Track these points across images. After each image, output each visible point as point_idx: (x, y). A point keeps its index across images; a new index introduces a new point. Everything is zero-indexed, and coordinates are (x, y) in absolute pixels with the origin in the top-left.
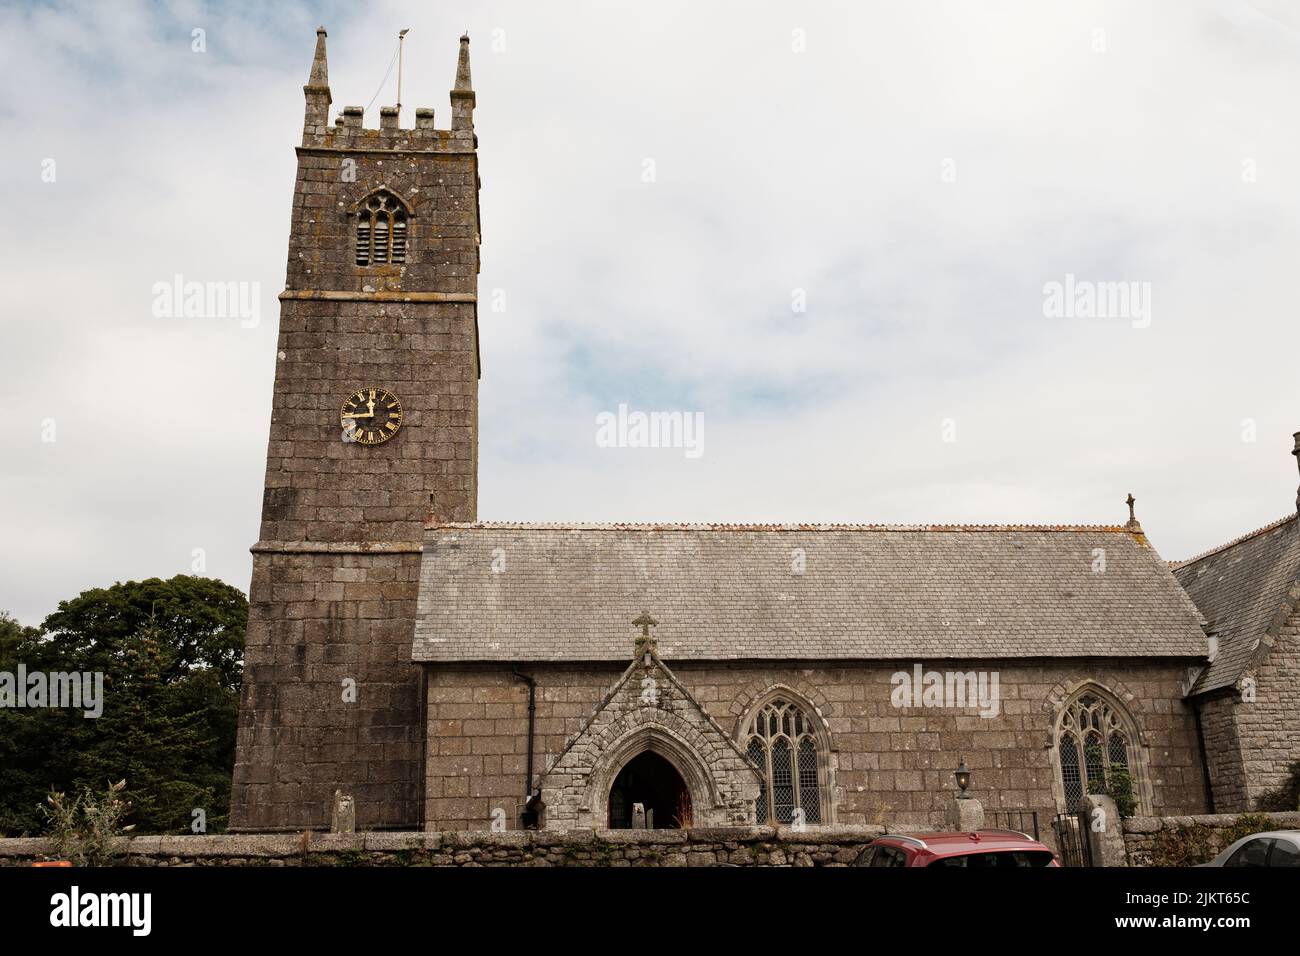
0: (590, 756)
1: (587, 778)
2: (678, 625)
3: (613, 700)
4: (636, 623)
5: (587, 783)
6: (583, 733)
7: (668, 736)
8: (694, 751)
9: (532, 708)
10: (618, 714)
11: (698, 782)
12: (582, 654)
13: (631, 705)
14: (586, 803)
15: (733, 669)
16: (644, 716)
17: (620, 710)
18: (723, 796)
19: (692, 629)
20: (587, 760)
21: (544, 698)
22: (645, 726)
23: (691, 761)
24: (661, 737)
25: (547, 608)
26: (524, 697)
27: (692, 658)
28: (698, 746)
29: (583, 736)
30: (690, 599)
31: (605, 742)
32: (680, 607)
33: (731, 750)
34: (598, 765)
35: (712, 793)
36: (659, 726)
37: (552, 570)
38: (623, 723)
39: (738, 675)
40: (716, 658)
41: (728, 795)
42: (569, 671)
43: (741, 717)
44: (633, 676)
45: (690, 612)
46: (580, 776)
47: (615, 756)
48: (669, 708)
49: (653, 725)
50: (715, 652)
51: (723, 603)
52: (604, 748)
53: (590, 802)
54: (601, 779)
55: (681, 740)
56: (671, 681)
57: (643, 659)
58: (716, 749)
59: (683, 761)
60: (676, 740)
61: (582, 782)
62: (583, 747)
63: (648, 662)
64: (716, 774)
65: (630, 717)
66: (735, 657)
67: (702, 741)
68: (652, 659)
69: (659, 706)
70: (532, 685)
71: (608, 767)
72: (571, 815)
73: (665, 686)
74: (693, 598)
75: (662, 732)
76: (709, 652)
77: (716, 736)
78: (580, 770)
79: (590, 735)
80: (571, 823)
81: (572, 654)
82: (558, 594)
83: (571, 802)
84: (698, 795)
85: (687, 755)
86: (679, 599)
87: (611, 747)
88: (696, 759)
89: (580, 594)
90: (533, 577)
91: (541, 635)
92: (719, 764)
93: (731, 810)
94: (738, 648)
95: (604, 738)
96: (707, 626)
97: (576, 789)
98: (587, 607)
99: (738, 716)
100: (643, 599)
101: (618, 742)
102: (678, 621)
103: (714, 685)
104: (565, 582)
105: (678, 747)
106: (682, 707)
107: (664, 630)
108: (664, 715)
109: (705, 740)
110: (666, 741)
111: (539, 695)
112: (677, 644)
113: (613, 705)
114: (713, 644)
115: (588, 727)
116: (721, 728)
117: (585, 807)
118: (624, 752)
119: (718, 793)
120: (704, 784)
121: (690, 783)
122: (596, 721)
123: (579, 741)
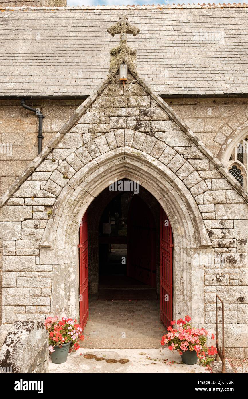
0: (54, 185)
1: (50, 210)
2: (171, 69)
3: (81, 120)
4: (113, 32)
5: (50, 215)
6: (44, 159)
7: (146, 163)
8: (177, 181)
9: (40, 137)
10: (88, 137)
11: (182, 217)
12: (83, 91)
13: (103, 126)
14: (47, 239)
15: (218, 104)
16: (118, 139)
17: (90, 132)
18: (210, 233)
19: (183, 72)
20: (50, 190)
21: (51, 129)
22: (119, 151)
23: (174, 192)
24: (138, 164)
25: (63, 58)
26: (34, 128)
27: (181, 93)
28: (182, 174)
29: (46, 162)
30: (182, 51)
31: (71, 169)
32: (173, 57)
33: (223, 181)
34: (62, 196)
35: (197, 230)
36: (135, 151)
37: (74, 34)
38: (93, 147)
39: (223, 109)
40: (204, 93)
41: (217, 232)
42: (72, 106)
43: (224, 146)
44: (106, 91)
45: (181, 60)
46: (42, 208)
47: (83, 185)
48: (149, 130)
49: (128, 150)
50: (202, 89)
51: (210, 53)
52: (70, 176)
53: (51, 237)
54: (65, 211)
55: (162, 167)
56: (151, 98)
57: (118, 72)
58: (204, 179)
59: (164, 192)
60: (155, 167)
61: (44, 214)
62: (46, 175)
63: (123, 74)
64: (203, 208)
65: (101, 140)
66: (221, 92)
67: (188, 169)
68: (129, 71)
69: (137, 129)
70: (41, 118)
71: (74, 198)
72: (29, 252)
73: (144, 104)
74: (184, 50)
75: (138, 159)
76: (196, 89)
77: (204, 164)
78: (41, 201)
79: (54, 161)
80: (30, 261)
81: (75, 90)
82: (75, 49)
83: (31, 237)
84: (181, 231)
85: (168, 186)
86: (173, 51)
87: (78, 175)
88: (179, 190)
89: (92, 49)
90: (58, 38)
91: (52, 77)
92: (207, 197)
93: (220, 250)
94: (224, 85)
95: (70, 164)
96: (196, 69)
97: (37, 222)
98: (95, 57)
99: (221, 145)
100: (143, 51)
101: (86, 169)
102: (171, 66)
103: (199, 118)
104: (81, 41)
105: (158, 176)
106: (164, 129)
107: (158, 73)
108: (143, 138)
109: (192, 169)
110: (144, 168)
111: (47, 126)
112: (168, 83)
113: (80, 127)
114: (201, 82)
115: (51, 151)
116: (211, 154)
117: (46, 244)
118: (94, 181)
119: (205, 231)
120: (188, 218)
121: (172, 217)
122: (61, 145)
123: (41, 168)
